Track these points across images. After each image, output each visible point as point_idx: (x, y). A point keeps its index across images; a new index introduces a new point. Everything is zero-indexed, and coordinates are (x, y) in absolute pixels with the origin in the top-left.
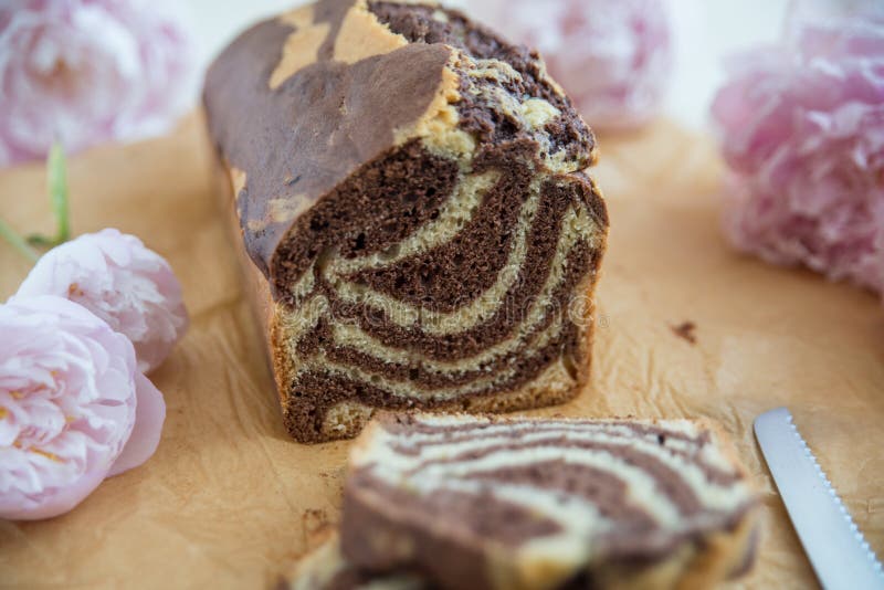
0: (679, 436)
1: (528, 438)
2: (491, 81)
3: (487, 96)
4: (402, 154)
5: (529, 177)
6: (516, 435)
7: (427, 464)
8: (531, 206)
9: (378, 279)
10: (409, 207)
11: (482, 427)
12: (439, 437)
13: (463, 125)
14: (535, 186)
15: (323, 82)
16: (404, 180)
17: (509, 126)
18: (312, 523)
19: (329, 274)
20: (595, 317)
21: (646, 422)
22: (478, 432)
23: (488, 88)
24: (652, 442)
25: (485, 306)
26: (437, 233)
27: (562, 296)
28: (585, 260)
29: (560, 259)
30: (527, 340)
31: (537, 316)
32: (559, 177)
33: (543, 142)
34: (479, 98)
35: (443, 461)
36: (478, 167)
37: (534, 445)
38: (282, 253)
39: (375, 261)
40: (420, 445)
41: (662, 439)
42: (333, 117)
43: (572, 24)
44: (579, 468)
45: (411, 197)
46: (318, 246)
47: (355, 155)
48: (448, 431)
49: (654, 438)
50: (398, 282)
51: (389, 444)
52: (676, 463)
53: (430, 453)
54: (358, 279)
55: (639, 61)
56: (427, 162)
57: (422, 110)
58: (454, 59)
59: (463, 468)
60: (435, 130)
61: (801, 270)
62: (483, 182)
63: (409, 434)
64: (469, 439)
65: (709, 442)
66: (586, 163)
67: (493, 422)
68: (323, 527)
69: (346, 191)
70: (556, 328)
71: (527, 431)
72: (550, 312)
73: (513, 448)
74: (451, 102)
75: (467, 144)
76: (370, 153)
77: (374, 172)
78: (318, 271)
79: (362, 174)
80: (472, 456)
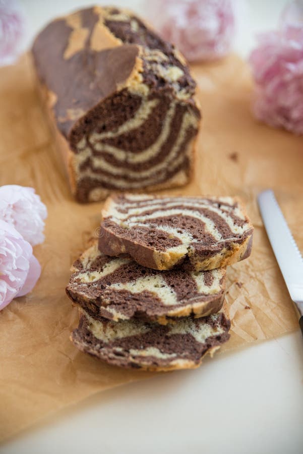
0: (226, 205)
1: (169, 205)
2: (155, 62)
3: (154, 69)
4: (121, 94)
5: (170, 101)
6: (164, 204)
7: (131, 216)
8: (171, 112)
9: (111, 142)
10: (123, 114)
11: (151, 200)
12: (135, 205)
13: (144, 82)
14: (173, 105)
15: (87, 57)
16: (121, 104)
17: (162, 81)
18: (87, 238)
19: (92, 140)
20: (197, 154)
21: (214, 198)
22: (150, 203)
23: (154, 65)
24: (215, 207)
25: (153, 151)
26: (134, 123)
27: (183, 148)
28: (192, 133)
29: (183, 133)
30: (170, 164)
31: (173, 154)
32: (182, 101)
33: (176, 87)
34: (151, 70)
35: (137, 216)
36: (150, 98)
37: (171, 208)
38: (74, 133)
39: (109, 135)
40: (128, 208)
41: (220, 205)
42: (92, 76)
43: (192, 13)
44: (187, 218)
45: (124, 110)
46: (87, 129)
47: (102, 94)
48: (138, 202)
49: (216, 205)
50: (119, 142)
51: (116, 208)
52: (223, 216)
53: (132, 212)
54: (103, 142)
55: (221, 30)
56: (130, 97)
57: (128, 76)
58: (141, 53)
59: (144, 218)
60: (133, 84)
61: (282, 129)
62: (152, 104)
63: (123, 204)
64: (146, 206)
65: (237, 207)
66: (193, 94)
67: (156, 198)
68: (91, 239)
69: (99, 108)
70: (181, 160)
71: (168, 202)
72: (179, 153)
73: (163, 210)
74: (140, 72)
75: (146, 90)
76: (108, 93)
77: (109, 101)
78: (87, 139)
79: (105, 102)
80: (148, 213)
